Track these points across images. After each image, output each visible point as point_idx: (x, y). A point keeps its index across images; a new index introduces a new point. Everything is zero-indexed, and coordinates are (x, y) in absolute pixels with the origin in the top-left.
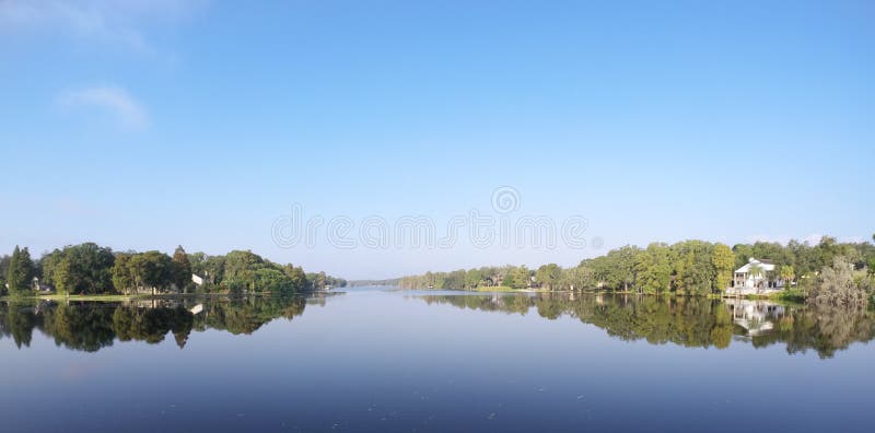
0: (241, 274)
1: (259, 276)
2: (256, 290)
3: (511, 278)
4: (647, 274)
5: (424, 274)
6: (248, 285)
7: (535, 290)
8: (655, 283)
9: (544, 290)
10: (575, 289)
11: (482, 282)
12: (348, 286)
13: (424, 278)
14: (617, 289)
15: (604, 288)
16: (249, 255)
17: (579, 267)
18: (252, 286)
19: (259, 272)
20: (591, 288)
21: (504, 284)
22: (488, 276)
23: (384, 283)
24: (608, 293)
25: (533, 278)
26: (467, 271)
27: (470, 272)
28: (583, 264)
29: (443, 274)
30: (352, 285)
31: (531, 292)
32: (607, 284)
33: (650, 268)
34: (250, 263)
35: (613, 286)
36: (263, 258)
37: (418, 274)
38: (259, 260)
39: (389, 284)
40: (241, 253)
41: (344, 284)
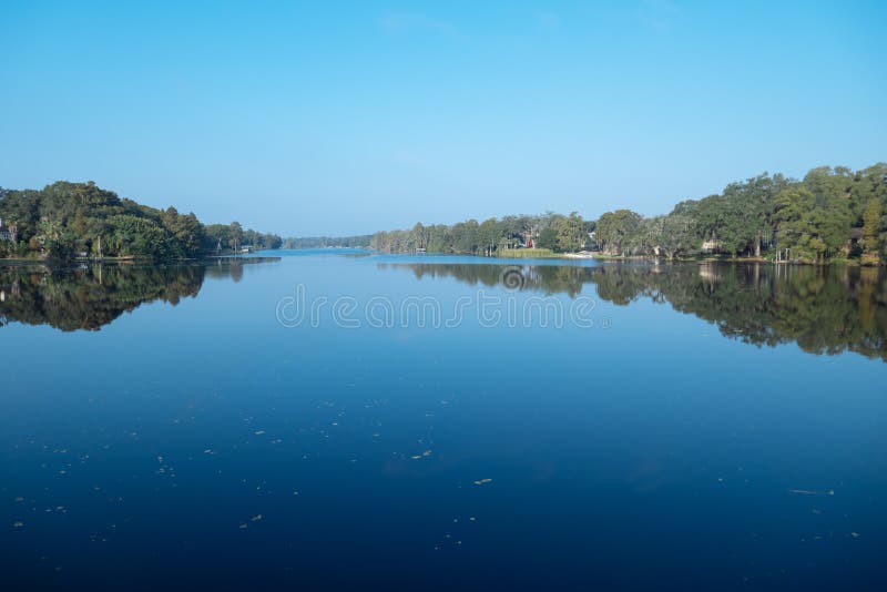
0: (74, 224)
1: (111, 229)
2: (105, 251)
3: (553, 235)
4: (799, 225)
5: (411, 228)
6: (89, 244)
7: (591, 255)
8: (816, 242)
9: (606, 254)
10: (662, 254)
11: (504, 241)
12: (284, 246)
13: (411, 233)
14: (739, 254)
15: (715, 251)
16: (90, 190)
17: (671, 214)
18: (98, 246)
19: (110, 221)
20: (691, 252)
21: (540, 245)
22: (515, 231)
23: (347, 243)
24: (722, 259)
25: (591, 235)
26: (480, 223)
27: (487, 224)
28: (679, 209)
29: (443, 228)
30: (292, 247)
31: (585, 257)
32: (720, 244)
33: (806, 216)
34: (93, 206)
35: (732, 248)
36: (121, 197)
37: (404, 229)
38: (111, 199)
39: (355, 244)
40: (73, 186)
41: (277, 243)
